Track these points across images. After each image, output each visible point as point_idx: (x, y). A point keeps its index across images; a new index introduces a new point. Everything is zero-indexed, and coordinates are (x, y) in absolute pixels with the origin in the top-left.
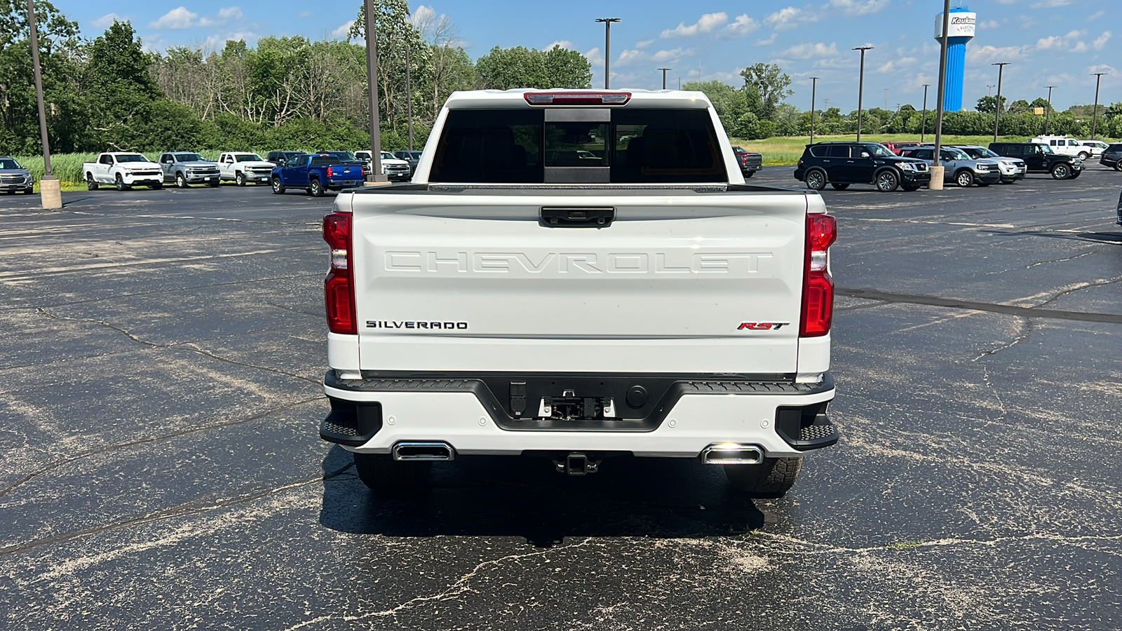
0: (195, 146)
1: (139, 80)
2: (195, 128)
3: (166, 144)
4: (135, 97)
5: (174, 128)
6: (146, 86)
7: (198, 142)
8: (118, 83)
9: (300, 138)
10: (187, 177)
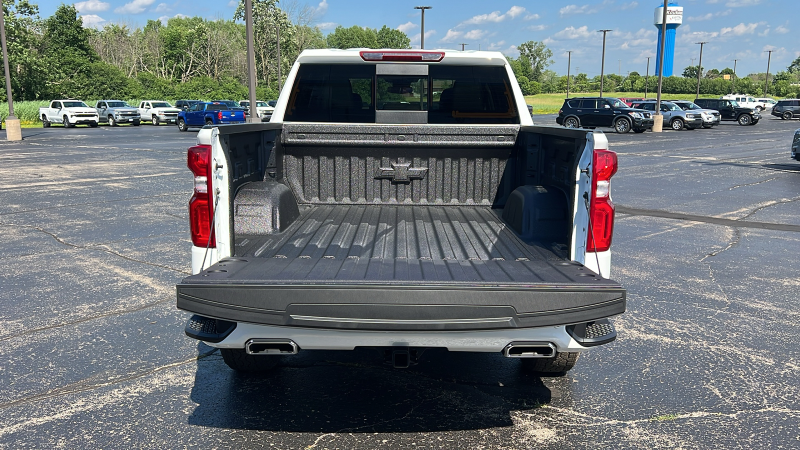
0: (123, 96)
1: (81, 47)
2: (124, 83)
3: (102, 95)
4: (79, 60)
5: (108, 82)
6: (87, 51)
7: (126, 94)
8: (66, 49)
9: (200, 91)
10: (116, 118)
